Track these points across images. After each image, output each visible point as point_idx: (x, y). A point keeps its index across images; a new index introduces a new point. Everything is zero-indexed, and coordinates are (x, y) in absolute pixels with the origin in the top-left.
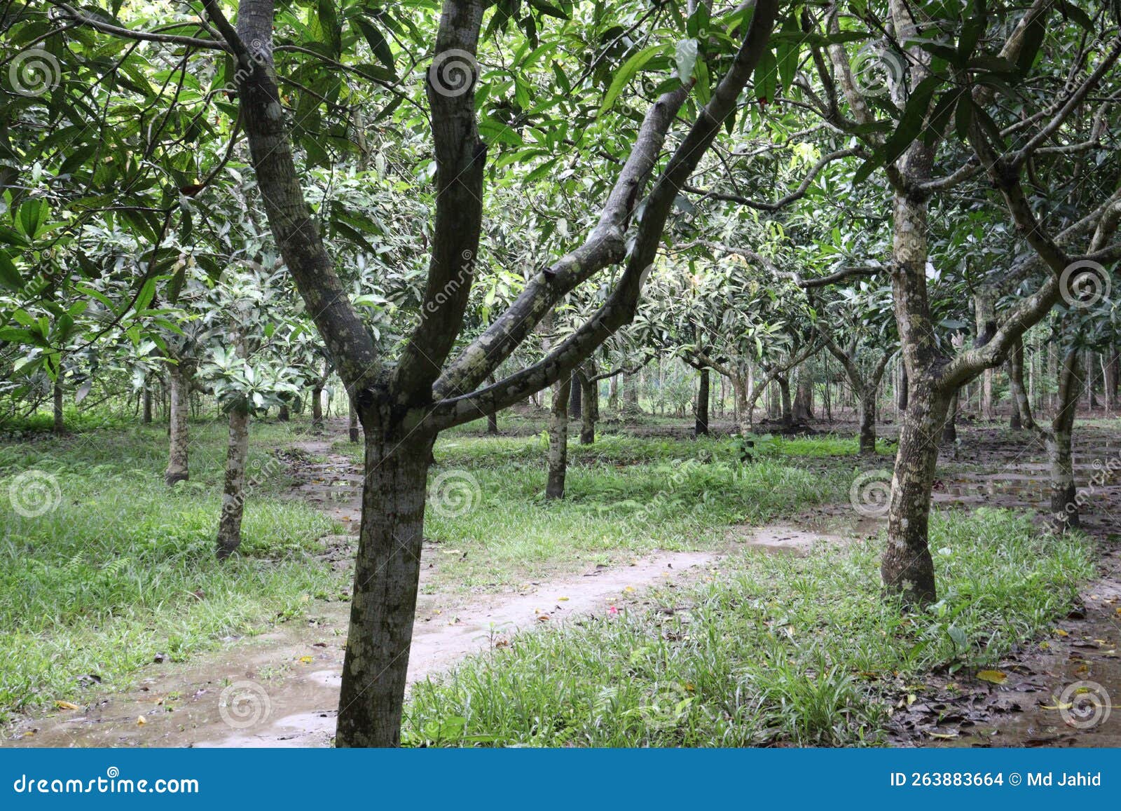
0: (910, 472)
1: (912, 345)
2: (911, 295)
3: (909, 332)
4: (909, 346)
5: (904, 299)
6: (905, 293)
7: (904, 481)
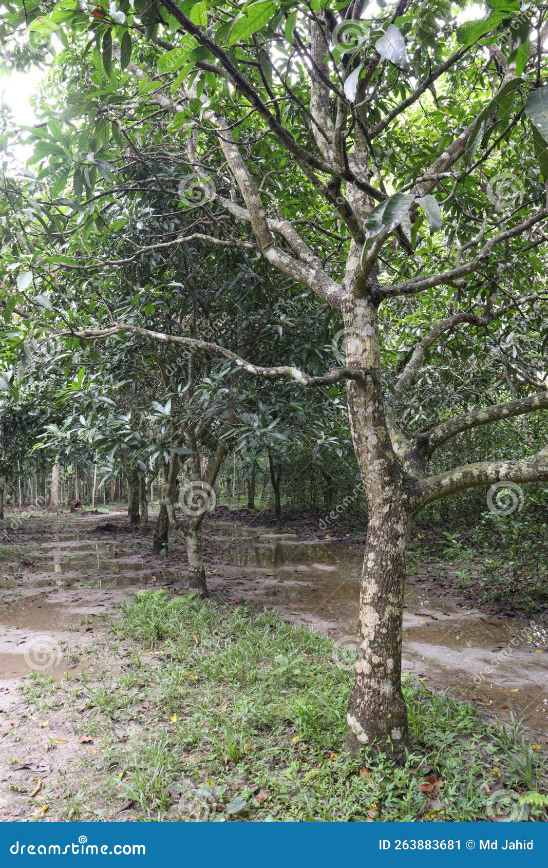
0: (392, 604)
1: (381, 460)
2: (377, 405)
3: (375, 447)
4: (377, 462)
5: (370, 409)
6: (371, 403)
7: (387, 616)
